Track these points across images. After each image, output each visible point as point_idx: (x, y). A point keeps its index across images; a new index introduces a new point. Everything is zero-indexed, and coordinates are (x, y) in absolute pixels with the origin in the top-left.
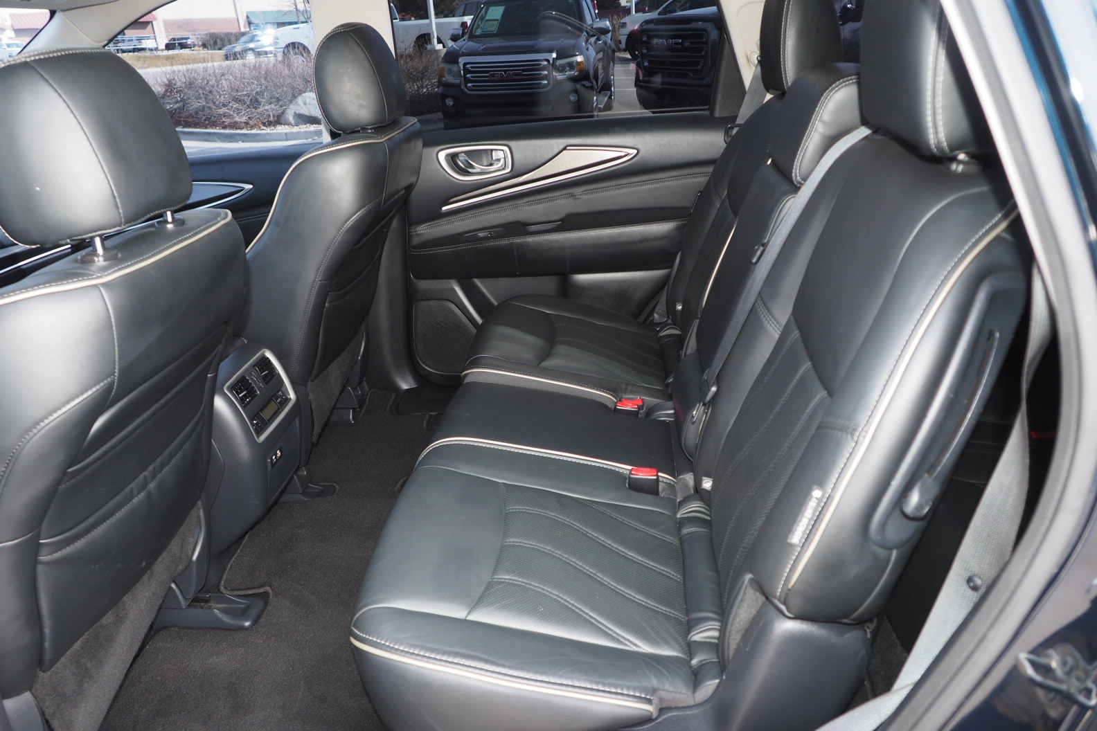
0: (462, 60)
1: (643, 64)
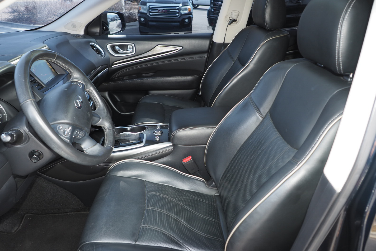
0: (148, 5)
1: (211, 10)
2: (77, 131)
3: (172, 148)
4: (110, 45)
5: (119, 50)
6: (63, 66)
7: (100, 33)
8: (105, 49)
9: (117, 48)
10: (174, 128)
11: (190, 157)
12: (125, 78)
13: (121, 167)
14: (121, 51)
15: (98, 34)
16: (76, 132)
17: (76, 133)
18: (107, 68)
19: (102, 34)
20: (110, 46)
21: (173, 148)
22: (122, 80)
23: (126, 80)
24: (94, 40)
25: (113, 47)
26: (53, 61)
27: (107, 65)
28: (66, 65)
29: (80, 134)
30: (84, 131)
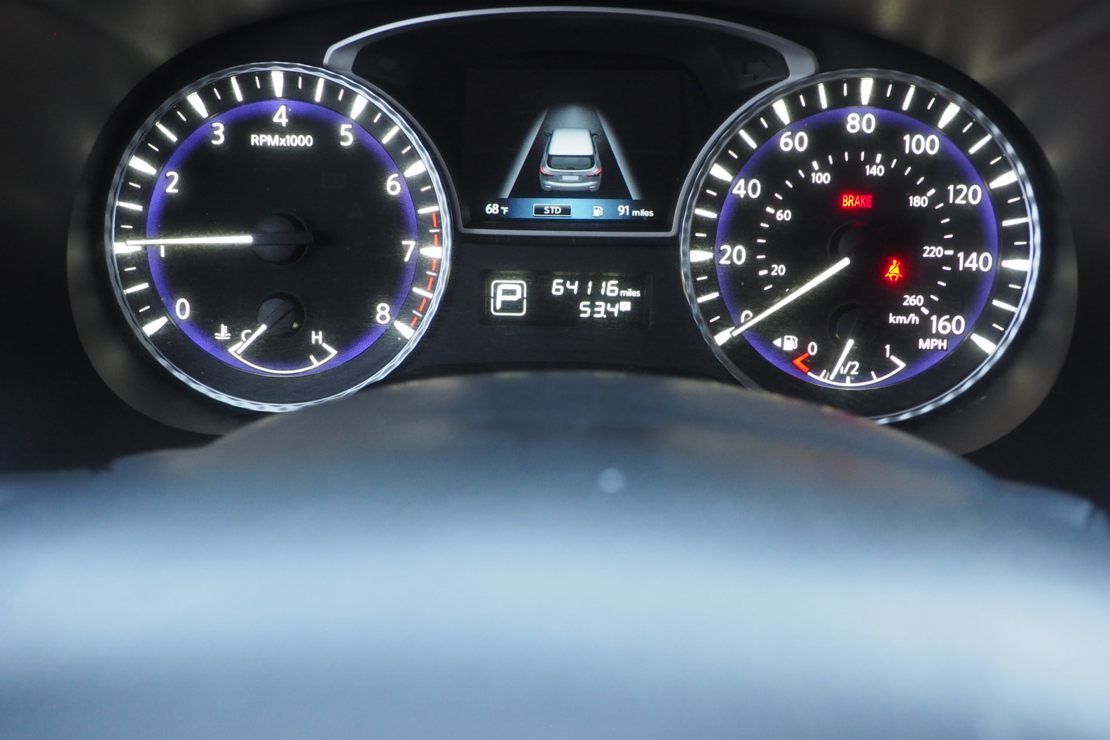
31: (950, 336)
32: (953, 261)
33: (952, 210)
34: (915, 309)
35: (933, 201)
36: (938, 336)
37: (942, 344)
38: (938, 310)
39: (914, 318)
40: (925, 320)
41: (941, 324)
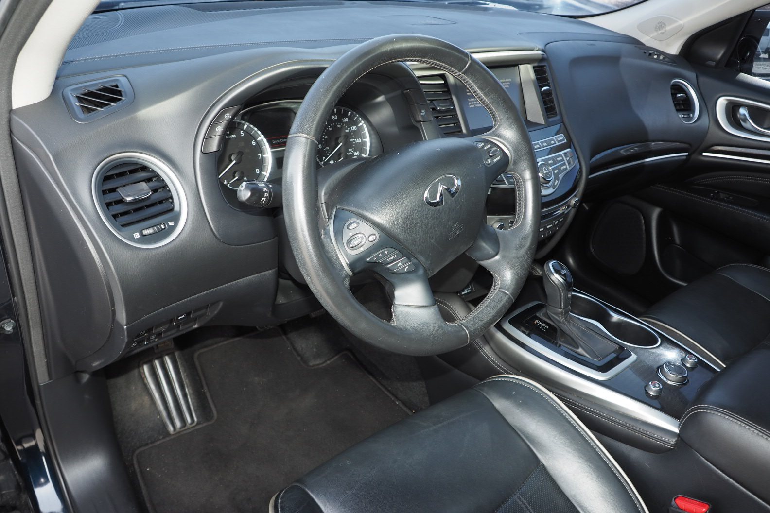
2: (386, 252)
3: (673, 441)
4: (727, 100)
5: (745, 120)
6: (477, 94)
7: (719, 62)
8: (708, 105)
9: (743, 111)
10: (715, 395)
11: (704, 507)
12: (722, 196)
13: (514, 393)
14: (751, 124)
15: (713, 64)
16: (382, 253)
17: (380, 255)
18: (687, 154)
19: (726, 66)
20: (726, 102)
21: (675, 445)
22: (712, 198)
23: (723, 200)
24: (692, 75)
25: (733, 107)
26: (456, 74)
27: (690, 144)
28: (485, 94)
29: (398, 263)
30: (415, 261)
31: (357, 156)
32: (354, 141)
33: (352, 131)
34: (351, 152)
35: (349, 130)
36: (356, 156)
37: (357, 157)
38: (354, 151)
39: (351, 153)
40: (353, 153)
41: (355, 154)
